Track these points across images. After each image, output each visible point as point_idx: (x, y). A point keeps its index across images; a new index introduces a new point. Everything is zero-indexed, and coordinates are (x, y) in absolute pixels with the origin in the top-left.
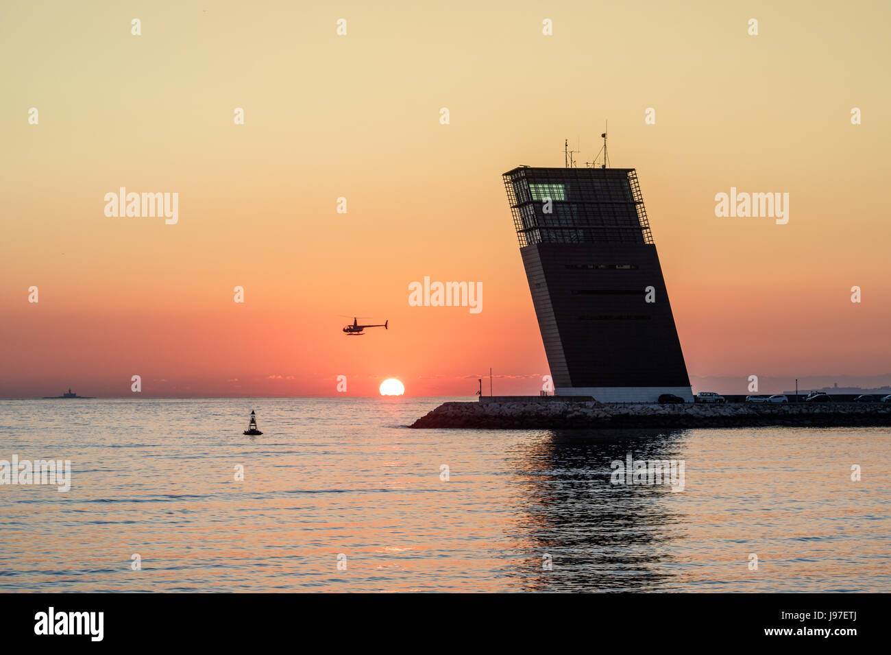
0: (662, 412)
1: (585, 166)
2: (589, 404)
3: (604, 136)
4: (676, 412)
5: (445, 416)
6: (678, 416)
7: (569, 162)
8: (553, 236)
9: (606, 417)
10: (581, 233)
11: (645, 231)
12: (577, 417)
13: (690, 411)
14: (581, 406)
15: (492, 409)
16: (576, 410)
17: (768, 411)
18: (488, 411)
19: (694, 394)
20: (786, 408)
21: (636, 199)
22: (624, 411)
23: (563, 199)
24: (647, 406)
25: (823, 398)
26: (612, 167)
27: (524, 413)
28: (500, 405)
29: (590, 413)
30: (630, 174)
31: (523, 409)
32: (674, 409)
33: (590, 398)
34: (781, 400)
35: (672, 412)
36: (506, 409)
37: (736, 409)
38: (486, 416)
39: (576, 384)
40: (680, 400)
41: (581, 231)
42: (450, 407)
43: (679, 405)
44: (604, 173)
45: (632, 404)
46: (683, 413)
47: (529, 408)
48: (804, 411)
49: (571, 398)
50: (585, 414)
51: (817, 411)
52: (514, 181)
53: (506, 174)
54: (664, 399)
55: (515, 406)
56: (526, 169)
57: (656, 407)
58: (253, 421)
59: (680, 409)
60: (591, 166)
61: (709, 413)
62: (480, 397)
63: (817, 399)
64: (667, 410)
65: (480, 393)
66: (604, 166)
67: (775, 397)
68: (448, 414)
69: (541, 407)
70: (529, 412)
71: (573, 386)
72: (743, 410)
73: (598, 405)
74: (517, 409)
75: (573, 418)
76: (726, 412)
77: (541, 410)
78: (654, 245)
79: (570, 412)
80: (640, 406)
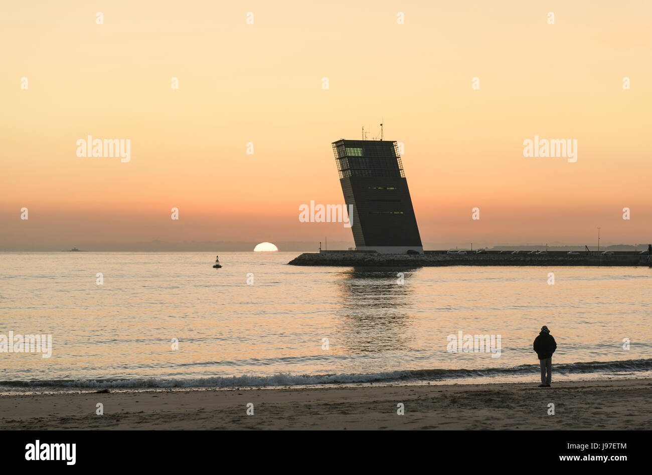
0: (410, 259)
1: (372, 140)
2: (375, 254)
3: (381, 125)
4: (417, 259)
5: (304, 260)
6: (418, 261)
7: (364, 138)
8: (357, 172)
9: (383, 260)
10: (370, 172)
11: (401, 171)
12: (369, 260)
13: (423, 258)
14: (371, 255)
15: (327, 257)
16: (369, 257)
17: (458, 259)
18: (326, 257)
19: (424, 250)
20: (466, 257)
21: (397, 156)
22: (392, 258)
23: (360, 155)
24: (402, 256)
25: (484, 253)
26: (385, 140)
27: (344, 258)
28: (332, 255)
29: (376, 259)
30: (394, 143)
31: (343, 256)
32: (415, 257)
33: (375, 252)
34: (463, 253)
35: (414, 259)
36: (335, 257)
37: (444, 257)
38: (325, 260)
39: (367, 244)
40: (417, 253)
41: (370, 171)
42: (307, 256)
43: (418, 255)
44: (381, 143)
45: (395, 254)
46: (419, 259)
47: (346, 256)
48: (475, 259)
49: (366, 252)
50: (373, 259)
51: (482, 259)
52: (338, 147)
53: (334, 143)
54: (410, 252)
55: (339, 255)
56: (343, 140)
57: (407, 256)
58: (217, 261)
59: (418, 257)
60: (375, 140)
61: (432, 259)
62: (321, 251)
63: (481, 253)
64: (412, 257)
65: (320, 249)
66: (381, 140)
67: (461, 252)
68: (306, 259)
69: (352, 256)
70: (346, 258)
71: (367, 246)
72: (448, 258)
73: (379, 255)
74: (340, 257)
75: (367, 261)
76: (440, 258)
77: (352, 257)
78: (405, 178)
79: (366, 258)
80: (399, 256)
